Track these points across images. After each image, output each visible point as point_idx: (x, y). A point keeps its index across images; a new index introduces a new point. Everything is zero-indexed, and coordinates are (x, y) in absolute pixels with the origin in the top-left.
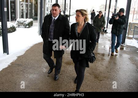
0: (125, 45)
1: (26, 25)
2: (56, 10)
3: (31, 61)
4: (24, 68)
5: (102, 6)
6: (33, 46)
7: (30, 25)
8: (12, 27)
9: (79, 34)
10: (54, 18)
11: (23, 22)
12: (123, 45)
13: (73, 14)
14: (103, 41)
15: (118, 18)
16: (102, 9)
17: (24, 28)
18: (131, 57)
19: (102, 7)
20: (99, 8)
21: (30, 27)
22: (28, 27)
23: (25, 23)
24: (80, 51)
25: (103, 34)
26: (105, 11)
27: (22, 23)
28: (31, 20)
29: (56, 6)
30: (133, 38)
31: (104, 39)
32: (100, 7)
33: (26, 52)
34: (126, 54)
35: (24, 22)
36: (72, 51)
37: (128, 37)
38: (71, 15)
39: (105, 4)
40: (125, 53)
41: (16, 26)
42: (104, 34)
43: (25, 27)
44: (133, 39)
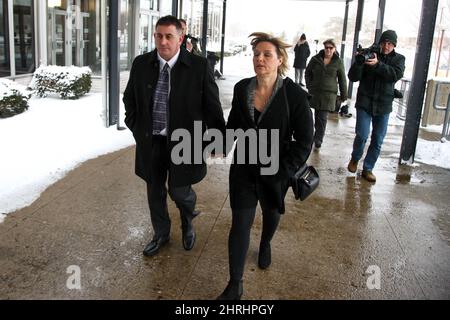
0: (415, 165)
1: (66, 90)
2: (168, 36)
3: (55, 235)
4: (17, 267)
5: (333, 21)
6: (76, 169)
7: (81, 87)
8: (12, 97)
9: (257, 113)
10: (164, 62)
11: (55, 77)
12: (408, 163)
13: (236, 49)
14: (335, 148)
15: (375, 60)
16: (334, 33)
17: (59, 98)
18: (440, 216)
19: (334, 25)
20: (324, 30)
21: (81, 96)
22: (72, 94)
23: (61, 81)
24: (259, 165)
25: (336, 121)
26: (344, 39)
27: (53, 83)
28: (86, 70)
29: (168, 25)
30: (443, 135)
31: (338, 139)
32: (326, 26)
33: (43, 194)
34: (420, 202)
35: (59, 77)
36: (234, 168)
37: (424, 131)
38: (229, 54)
39: (343, 18)
40: (417, 198)
41: (25, 93)
42: (340, 121)
43: (64, 97)
44: (444, 139)
